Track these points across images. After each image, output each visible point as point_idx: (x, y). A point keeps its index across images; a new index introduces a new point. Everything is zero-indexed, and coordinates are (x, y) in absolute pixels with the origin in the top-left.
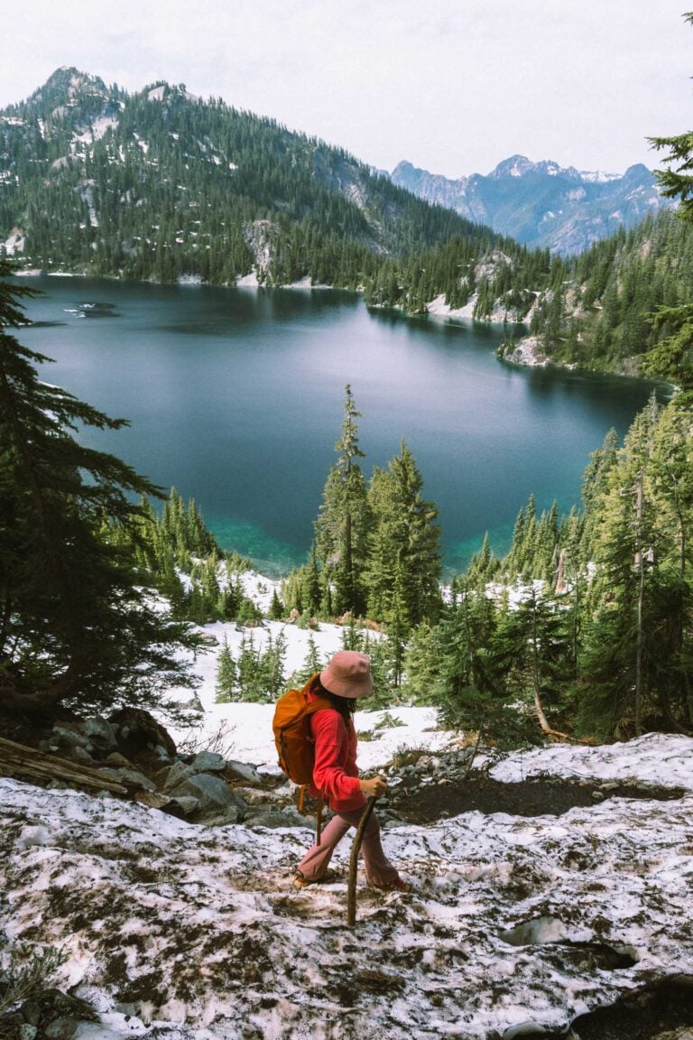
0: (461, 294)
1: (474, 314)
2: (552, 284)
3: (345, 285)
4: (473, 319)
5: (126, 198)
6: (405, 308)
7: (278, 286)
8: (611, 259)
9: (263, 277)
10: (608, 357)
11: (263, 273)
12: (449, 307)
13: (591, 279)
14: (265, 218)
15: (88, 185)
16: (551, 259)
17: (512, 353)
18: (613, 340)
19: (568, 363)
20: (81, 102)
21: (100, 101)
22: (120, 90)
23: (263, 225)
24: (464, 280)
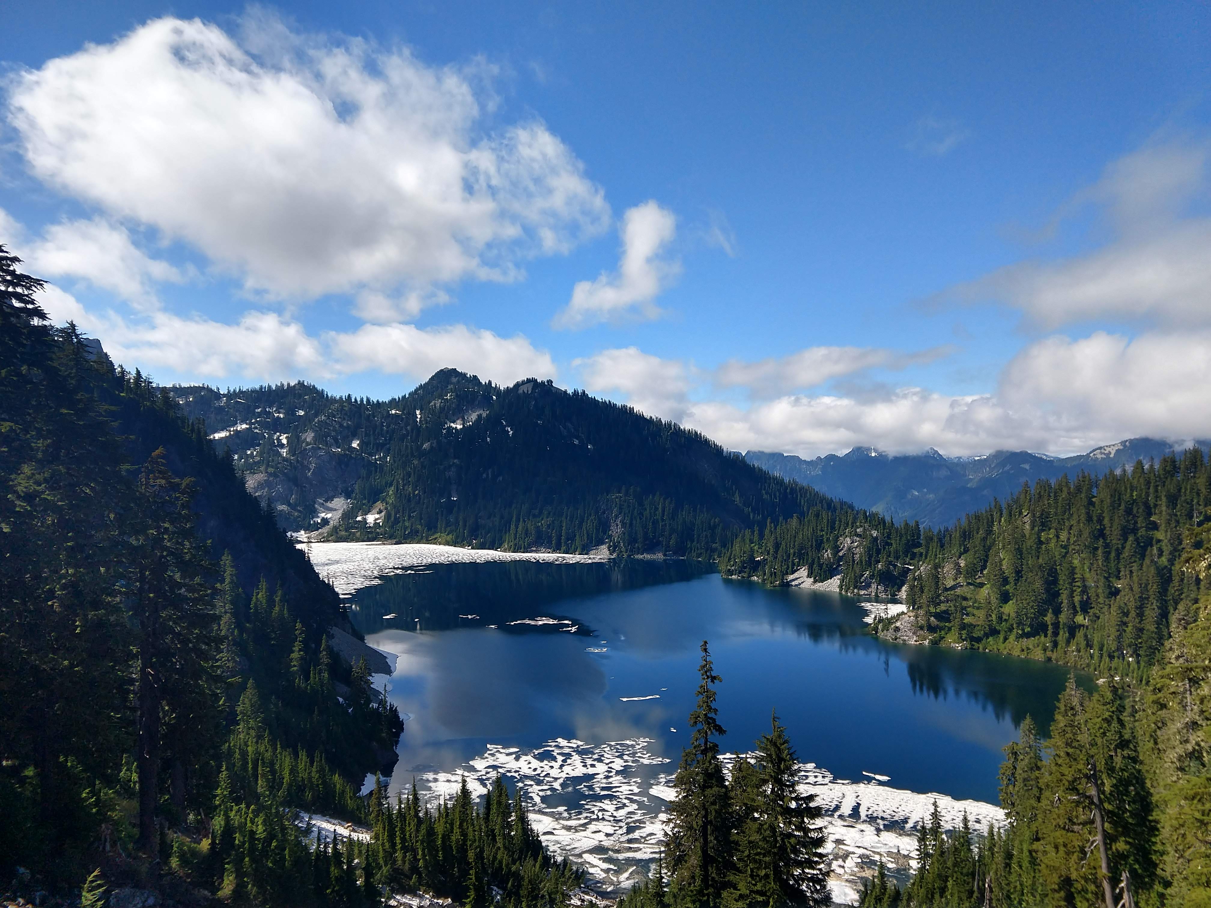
0: (824, 567)
1: (841, 587)
2: (926, 558)
3: (699, 555)
4: (840, 593)
5: (488, 475)
6: (764, 580)
7: (629, 556)
8: (989, 532)
9: (615, 547)
10: (1002, 636)
11: (614, 544)
12: (812, 580)
13: (971, 552)
14: (619, 492)
15: (454, 463)
16: (922, 533)
17: (888, 630)
18: (1004, 617)
19: (955, 642)
20: (457, 396)
21: (474, 394)
22: (493, 385)
23: (617, 498)
24: (828, 554)
